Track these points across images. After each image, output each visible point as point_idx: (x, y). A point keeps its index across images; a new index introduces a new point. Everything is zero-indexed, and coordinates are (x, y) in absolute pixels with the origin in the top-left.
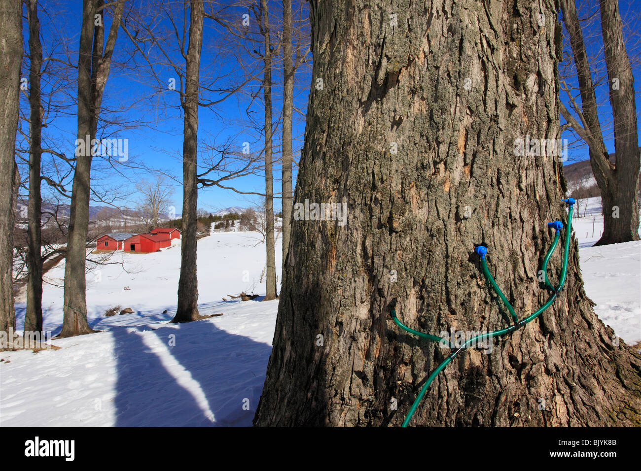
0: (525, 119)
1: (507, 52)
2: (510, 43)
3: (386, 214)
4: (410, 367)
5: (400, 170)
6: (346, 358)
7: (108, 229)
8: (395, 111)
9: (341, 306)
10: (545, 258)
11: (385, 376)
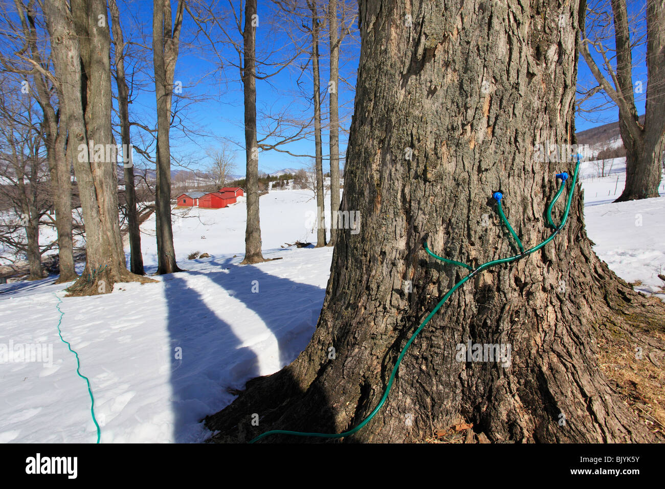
0: (543, 86)
1: (532, 25)
2: (536, 16)
3: (422, 167)
4: (437, 285)
5: (434, 131)
6: (387, 279)
7: (185, 189)
8: (431, 82)
9: (384, 239)
10: (551, 203)
11: (418, 292)
